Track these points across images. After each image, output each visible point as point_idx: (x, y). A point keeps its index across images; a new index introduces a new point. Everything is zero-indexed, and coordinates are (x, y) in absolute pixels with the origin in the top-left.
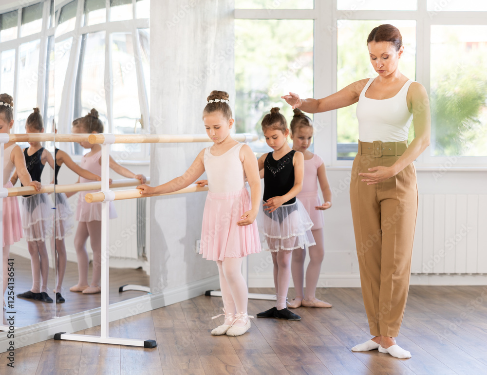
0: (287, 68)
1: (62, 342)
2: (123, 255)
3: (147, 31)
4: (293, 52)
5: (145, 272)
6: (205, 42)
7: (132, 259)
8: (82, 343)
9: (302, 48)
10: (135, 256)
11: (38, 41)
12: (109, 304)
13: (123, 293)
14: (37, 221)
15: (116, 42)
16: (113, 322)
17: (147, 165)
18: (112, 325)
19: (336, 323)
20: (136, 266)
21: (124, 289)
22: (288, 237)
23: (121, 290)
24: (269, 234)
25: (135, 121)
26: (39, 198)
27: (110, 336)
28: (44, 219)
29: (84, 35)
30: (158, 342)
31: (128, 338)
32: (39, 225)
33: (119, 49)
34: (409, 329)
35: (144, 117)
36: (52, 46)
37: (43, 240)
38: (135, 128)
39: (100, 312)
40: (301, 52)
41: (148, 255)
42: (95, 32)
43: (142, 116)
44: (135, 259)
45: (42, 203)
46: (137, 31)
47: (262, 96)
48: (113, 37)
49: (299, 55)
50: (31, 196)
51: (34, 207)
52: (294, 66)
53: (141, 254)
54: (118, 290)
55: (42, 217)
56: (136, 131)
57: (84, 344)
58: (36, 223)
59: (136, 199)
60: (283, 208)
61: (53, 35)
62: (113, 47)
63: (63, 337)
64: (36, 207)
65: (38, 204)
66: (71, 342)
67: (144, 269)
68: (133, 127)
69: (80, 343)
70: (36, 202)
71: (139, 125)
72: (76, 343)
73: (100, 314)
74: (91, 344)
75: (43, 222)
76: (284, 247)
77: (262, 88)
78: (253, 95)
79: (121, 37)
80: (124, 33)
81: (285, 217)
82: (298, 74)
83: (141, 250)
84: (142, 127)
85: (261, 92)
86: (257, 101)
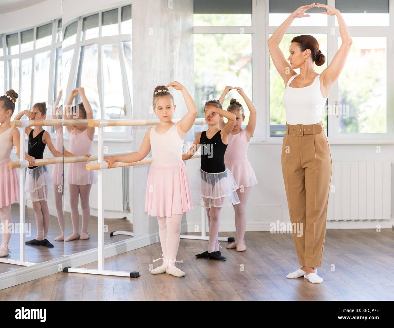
0: (230, 70)
1: (69, 274)
2: (113, 209)
3: (130, 44)
4: (233, 58)
5: (129, 221)
6: (172, 51)
7: (119, 212)
8: (84, 274)
9: (240, 54)
10: (121, 209)
11: (49, 52)
12: (104, 245)
13: (114, 237)
14: (41, 185)
15: (105, 52)
16: (107, 259)
17: (130, 142)
18: (106, 260)
19: (272, 258)
20: (122, 217)
21: (114, 234)
22: (219, 197)
23: (112, 235)
24: (204, 195)
25: (120, 109)
26: (42, 169)
27: (105, 269)
28: (46, 184)
29: (82, 47)
30: (141, 273)
31: (118, 270)
32: (43, 189)
33: (107, 56)
34: (325, 261)
35: (126, 106)
36: (59, 55)
37: (46, 200)
38: (120, 114)
39: (98, 251)
40: (239, 57)
41: (131, 209)
42: (90, 45)
43: (125, 105)
44: (121, 212)
45: (45, 173)
46: (122, 43)
47: (212, 90)
48: (103, 48)
49: (238, 60)
50: (36, 168)
51: (38, 175)
52: (235, 68)
53: (125, 208)
54: (109, 235)
55: (45, 183)
56: (121, 117)
57: (86, 275)
58: (40, 187)
59: (121, 168)
60: (215, 176)
61: (61, 47)
62: (104, 55)
63: (70, 270)
64: (40, 175)
65: (41, 174)
66: (76, 274)
67: (128, 219)
68: (119, 113)
69: (83, 275)
70: (40, 172)
71: (123, 112)
72: (80, 275)
73: (97, 252)
74: (91, 275)
75: (46, 186)
76: (216, 205)
77: (211, 85)
78: (206, 90)
79: (109, 48)
80: (112, 45)
81: (217, 182)
82: (237, 74)
83: (126, 204)
84: (125, 114)
85: (211, 87)
86: (208, 94)
